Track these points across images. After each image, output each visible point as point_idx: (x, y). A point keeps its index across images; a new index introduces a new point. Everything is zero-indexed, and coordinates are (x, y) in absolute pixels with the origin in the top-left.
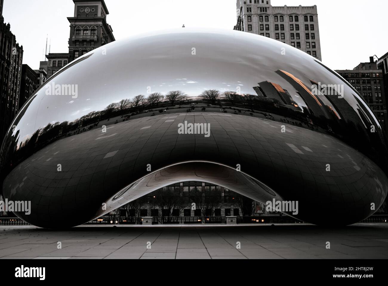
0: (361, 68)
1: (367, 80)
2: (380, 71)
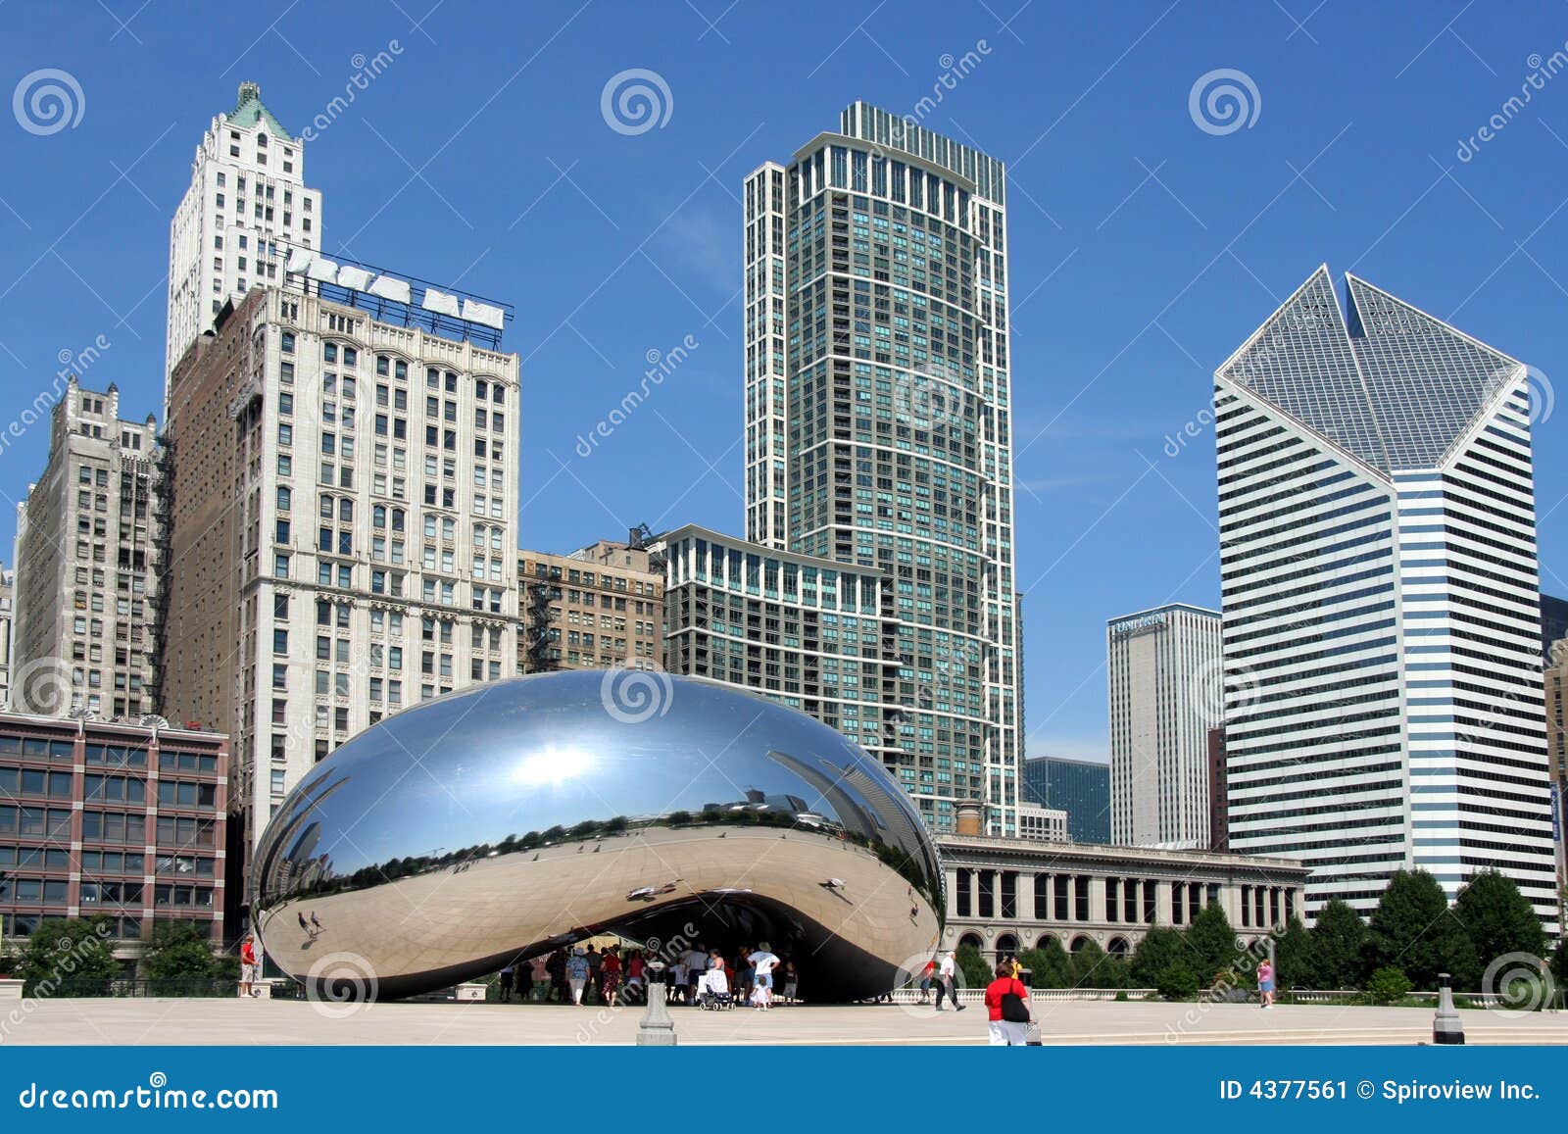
1: (617, 598)
2: (658, 579)
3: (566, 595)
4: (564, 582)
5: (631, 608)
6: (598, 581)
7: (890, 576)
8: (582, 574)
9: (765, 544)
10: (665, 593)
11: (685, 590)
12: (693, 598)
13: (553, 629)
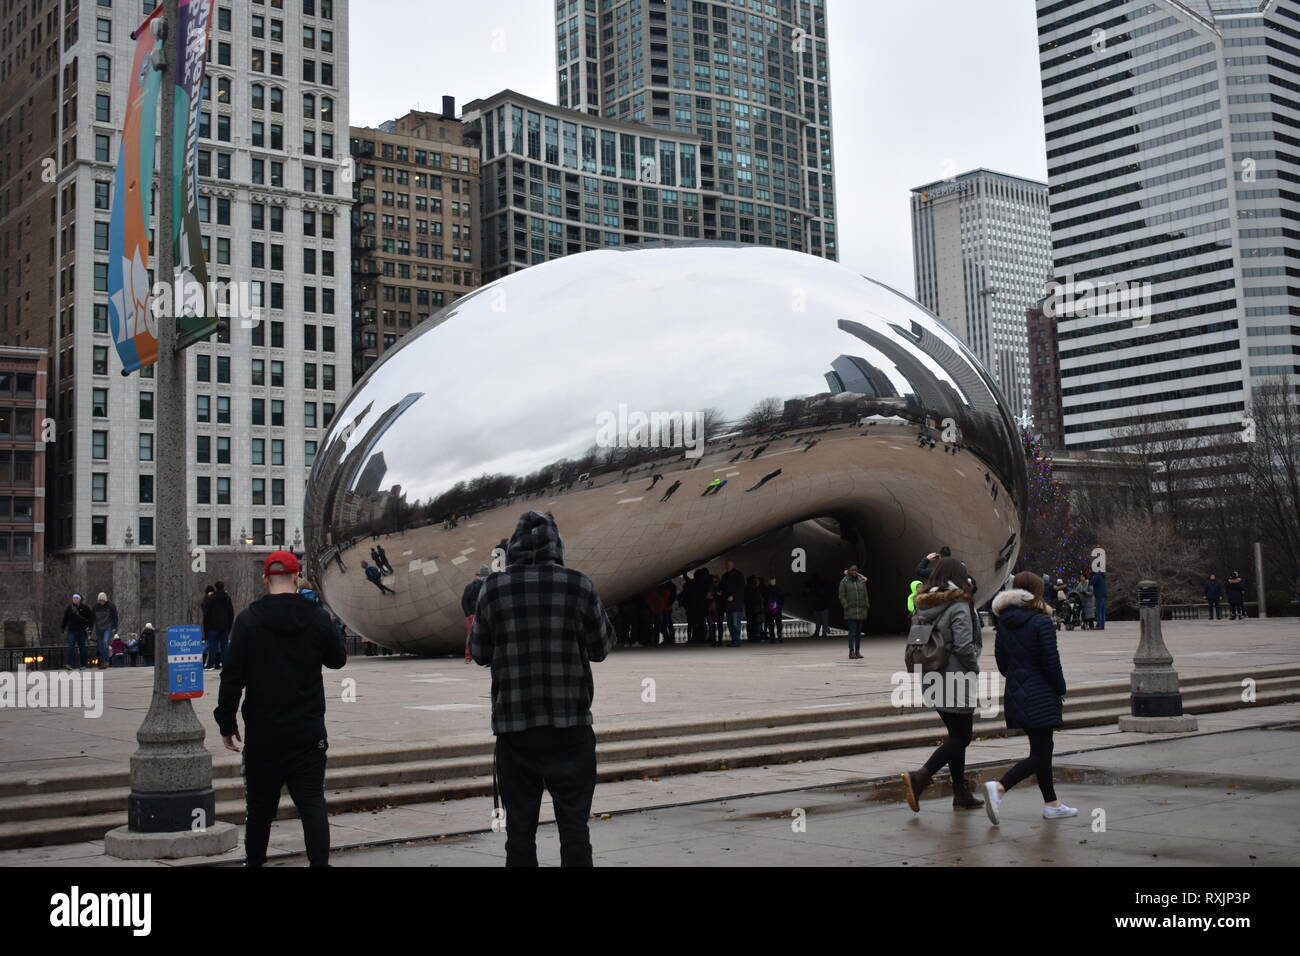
0: (412, 130)
1: (432, 175)
2: (474, 152)
3: (380, 174)
4: (378, 159)
5: (447, 187)
6: (412, 157)
7: (709, 144)
8: (395, 148)
9: (579, 110)
10: (481, 168)
11: (502, 164)
12: (510, 174)
13: (366, 213)
